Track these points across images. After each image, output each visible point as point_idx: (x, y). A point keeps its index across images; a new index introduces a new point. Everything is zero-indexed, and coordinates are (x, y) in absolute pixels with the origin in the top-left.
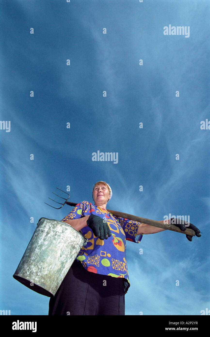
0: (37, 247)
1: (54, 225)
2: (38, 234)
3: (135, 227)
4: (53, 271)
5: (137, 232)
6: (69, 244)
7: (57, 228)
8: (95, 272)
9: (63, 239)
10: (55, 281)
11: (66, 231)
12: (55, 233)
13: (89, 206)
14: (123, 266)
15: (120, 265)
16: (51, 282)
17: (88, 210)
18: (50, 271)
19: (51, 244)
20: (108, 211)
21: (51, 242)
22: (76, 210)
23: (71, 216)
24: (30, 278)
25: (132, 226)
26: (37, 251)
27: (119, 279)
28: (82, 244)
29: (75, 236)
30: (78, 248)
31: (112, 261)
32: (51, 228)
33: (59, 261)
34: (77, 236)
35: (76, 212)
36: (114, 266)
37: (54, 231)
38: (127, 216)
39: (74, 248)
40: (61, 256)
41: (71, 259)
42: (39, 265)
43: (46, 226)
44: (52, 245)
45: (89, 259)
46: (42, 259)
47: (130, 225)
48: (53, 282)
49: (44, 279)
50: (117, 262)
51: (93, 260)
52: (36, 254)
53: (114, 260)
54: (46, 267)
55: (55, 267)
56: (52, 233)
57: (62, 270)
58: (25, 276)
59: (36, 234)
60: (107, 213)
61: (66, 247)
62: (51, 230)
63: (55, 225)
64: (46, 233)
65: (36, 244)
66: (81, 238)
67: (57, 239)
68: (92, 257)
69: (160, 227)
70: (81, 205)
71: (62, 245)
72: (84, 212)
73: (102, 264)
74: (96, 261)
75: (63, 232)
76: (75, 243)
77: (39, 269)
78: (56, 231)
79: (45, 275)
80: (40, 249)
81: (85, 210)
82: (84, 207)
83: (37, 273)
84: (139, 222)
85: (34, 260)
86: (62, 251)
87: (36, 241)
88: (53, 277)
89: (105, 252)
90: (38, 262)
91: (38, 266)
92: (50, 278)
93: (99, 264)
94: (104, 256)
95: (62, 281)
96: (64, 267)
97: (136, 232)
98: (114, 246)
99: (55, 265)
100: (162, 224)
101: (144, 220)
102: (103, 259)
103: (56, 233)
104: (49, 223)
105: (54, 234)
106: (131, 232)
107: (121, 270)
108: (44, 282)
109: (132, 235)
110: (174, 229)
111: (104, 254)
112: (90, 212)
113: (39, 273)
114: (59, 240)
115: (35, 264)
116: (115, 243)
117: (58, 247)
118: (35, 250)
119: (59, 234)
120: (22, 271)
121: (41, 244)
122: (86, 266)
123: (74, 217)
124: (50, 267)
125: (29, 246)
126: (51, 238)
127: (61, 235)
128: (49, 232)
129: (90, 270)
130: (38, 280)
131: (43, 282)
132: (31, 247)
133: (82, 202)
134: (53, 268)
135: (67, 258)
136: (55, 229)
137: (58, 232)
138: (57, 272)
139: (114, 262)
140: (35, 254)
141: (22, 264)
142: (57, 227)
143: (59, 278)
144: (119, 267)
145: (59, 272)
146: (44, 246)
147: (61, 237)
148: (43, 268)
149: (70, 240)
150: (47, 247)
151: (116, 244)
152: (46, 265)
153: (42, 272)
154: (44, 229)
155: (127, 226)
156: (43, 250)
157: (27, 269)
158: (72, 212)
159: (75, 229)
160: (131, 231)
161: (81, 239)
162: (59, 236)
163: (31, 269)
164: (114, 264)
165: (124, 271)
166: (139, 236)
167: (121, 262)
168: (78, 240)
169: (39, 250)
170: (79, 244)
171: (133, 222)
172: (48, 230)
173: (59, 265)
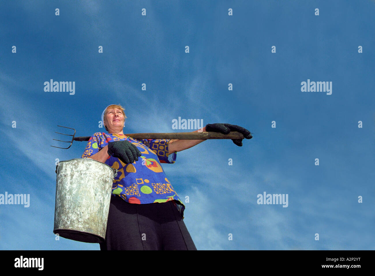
0: (67, 194)
1: (74, 165)
2: (62, 180)
3: (164, 146)
4: (93, 213)
5: (169, 151)
6: (99, 179)
7: (80, 167)
8: (138, 202)
9: (91, 176)
10: (100, 223)
11: (90, 167)
12: (79, 172)
13: (103, 136)
14: (167, 187)
15: (164, 188)
16: (96, 225)
17: (103, 141)
18: (91, 214)
19: (80, 186)
20: (127, 136)
21: (80, 183)
22: (90, 145)
23: (87, 153)
24: (73, 227)
25: (159, 145)
26: (68, 198)
27: (169, 202)
28: (112, 176)
29: (102, 169)
30: (110, 181)
31: (153, 186)
32: (73, 169)
33: (96, 200)
34: (104, 169)
35: (91, 147)
36: (157, 190)
37: (78, 171)
38: (150, 136)
39: (106, 182)
40: (96, 195)
41: (107, 195)
42: (77, 211)
43: (67, 169)
44: (82, 186)
45: (127, 190)
46: (76, 204)
47: (158, 145)
48: (98, 224)
49: (88, 224)
50: (159, 185)
51: (132, 191)
52: (69, 201)
53: (154, 185)
54: (84, 210)
55: (95, 208)
56: (76, 174)
57: (103, 209)
58: (66, 227)
59: (59, 181)
60: (125, 137)
61: (97, 184)
62: (74, 171)
63: (76, 165)
64: (70, 175)
65: (65, 191)
66: (109, 169)
67: (85, 178)
68: (129, 188)
69: (195, 139)
70: (94, 138)
71: (92, 183)
72: (100, 144)
73: (142, 193)
74: (135, 191)
75: (87, 169)
76: (105, 176)
77: (78, 215)
78: (80, 170)
79: (87, 220)
80: (71, 194)
81: (101, 142)
82: (98, 140)
83: (77, 219)
84: (167, 139)
85: (69, 208)
86: (95, 189)
87: (63, 188)
88: (97, 219)
89: (141, 179)
90: (74, 208)
91: (76, 213)
92: (94, 221)
93: (139, 194)
94: (142, 184)
95: (107, 221)
96: (104, 206)
97: (167, 151)
98: (149, 169)
99: (94, 205)
100: (197, 135)
101: (173, 135)
102: (142, 187)
103: (81, 172)
104: (68, 165)
105: (79, 174)
106: (161, 153)
107: (168, 193)
108: (90, 227)
109: (163, 156)
110: (214, 136)
111: (140, 181)
112: (107, 142)
113: (80, 219)
114: (87, 179)
115: (72, 212)
116: (148, 165)
117: (89, 186)
118: (66, 198)
119: (84, 172)
120: (61, 223)
121: (70, 189)
122: (127, 198)
123: (92, 152)
124: (89, 210)
125: (57, 196)
126: (77, 179)
127: (87, 173)
128: (73, 174)
129: (132, 202)
130: (82, 227)
131: (88, 227)
132: (60, 196)
133: (94, 135)
134: (92, 210)
135: (103, 195)
136: (78, 169)
137: (82, 171)
138: (98, 213)
139: (156, 186)
140: (67, 201)
141: (58, 217)
142: (79, 165)
143: (103, 218)
144: (164, 190)
145: (101, 212)
146: (73, 190)
147: (88, 175)
148: (83, 213)
149: (99, 174)
150: (77, 190)
151: (150, 166)
152: (84, 209)
153: (83, 217)
154: (67, 173)
155: (154, 147)
156: (74, 194)
157: (66, 219)
158: (87, 148)
159: (99, 162)
160: (160, 151)
161: (110, 171)
162: (86, 174)
163: (70, 218)
164: (157, 188)
165: (171, 192)
166: (172, 156)
167: (164, 184)
168: (107, 172)
169: (70, 196)
170: (110, 176)
171: (159, 141)
172: (70, 172)
173: (98, 204)
